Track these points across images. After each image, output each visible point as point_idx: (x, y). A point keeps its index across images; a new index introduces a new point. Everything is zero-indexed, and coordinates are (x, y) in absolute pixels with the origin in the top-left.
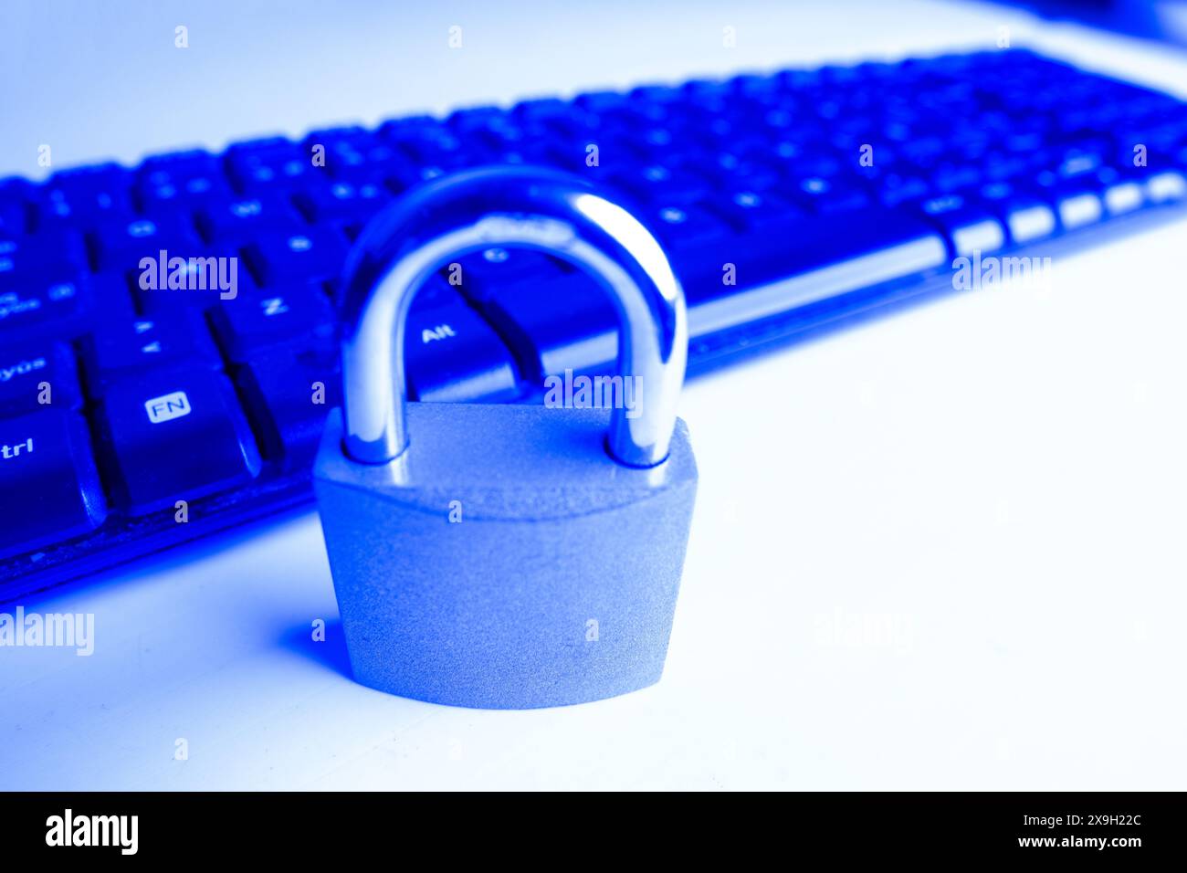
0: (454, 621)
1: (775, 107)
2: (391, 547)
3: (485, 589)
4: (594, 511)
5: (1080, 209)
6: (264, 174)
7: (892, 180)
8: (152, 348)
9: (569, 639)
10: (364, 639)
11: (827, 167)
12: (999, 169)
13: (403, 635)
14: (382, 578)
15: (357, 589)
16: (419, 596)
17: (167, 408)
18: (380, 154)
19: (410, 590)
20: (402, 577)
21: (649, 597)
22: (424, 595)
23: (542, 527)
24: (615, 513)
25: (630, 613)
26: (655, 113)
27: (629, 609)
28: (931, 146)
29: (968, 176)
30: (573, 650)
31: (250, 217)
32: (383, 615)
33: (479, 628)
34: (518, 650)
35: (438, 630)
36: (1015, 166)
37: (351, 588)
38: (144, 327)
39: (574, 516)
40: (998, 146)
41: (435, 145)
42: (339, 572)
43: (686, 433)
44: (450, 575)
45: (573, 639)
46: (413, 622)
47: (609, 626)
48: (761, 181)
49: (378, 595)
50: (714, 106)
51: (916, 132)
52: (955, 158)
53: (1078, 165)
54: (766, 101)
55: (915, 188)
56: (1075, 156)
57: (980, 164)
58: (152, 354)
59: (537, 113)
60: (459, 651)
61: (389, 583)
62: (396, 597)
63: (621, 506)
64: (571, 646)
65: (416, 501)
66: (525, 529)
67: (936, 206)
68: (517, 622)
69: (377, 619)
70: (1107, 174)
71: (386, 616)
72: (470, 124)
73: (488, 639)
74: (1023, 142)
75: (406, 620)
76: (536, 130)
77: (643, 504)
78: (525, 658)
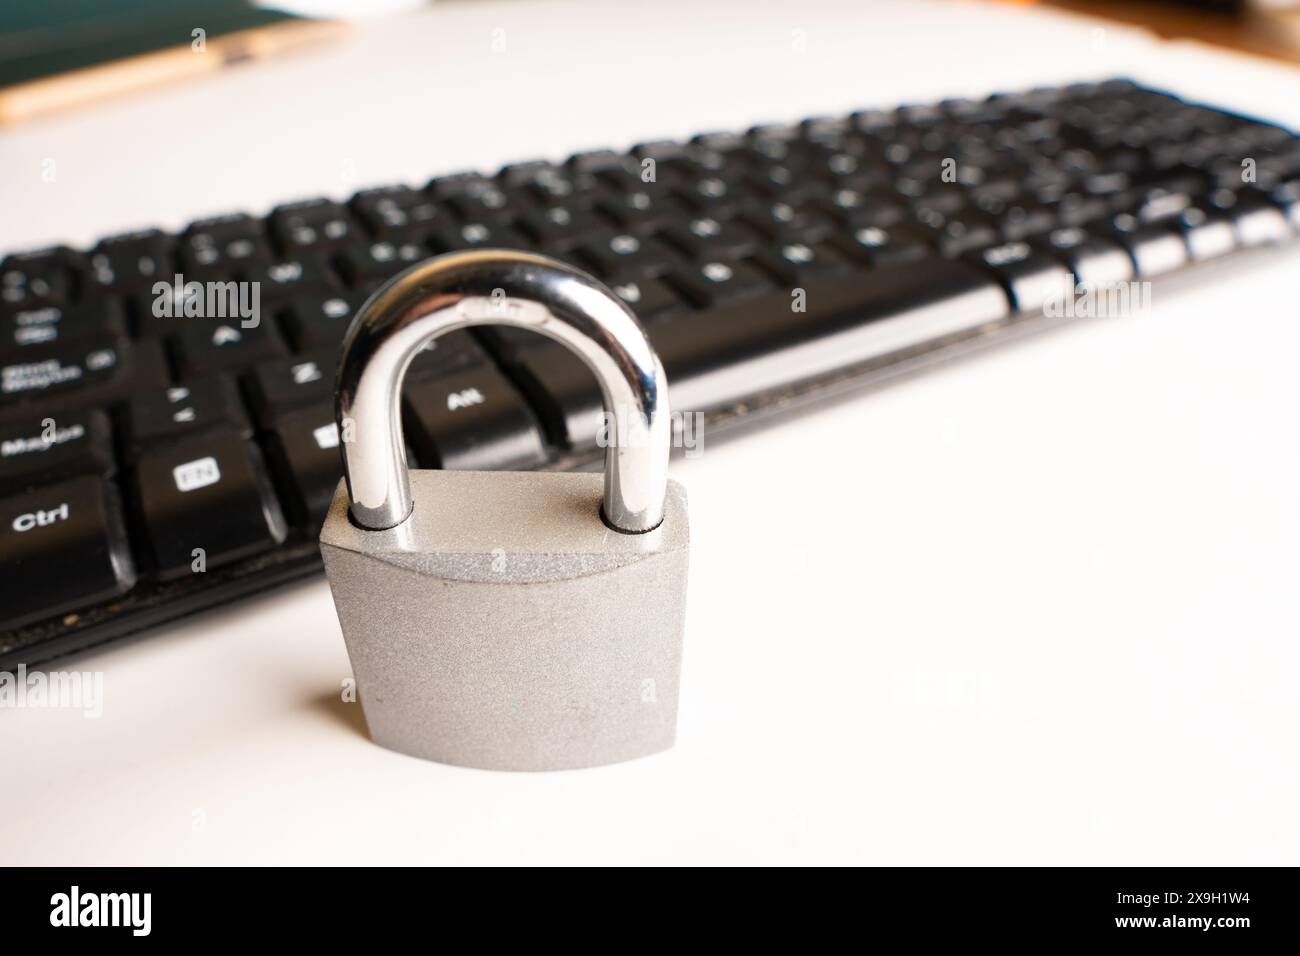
0: (461, 682)
1: (842, 152)
2: (395, 610)
3: (486, 650)
4: (584, 575)
5: (1159, 254)
6: (305, 236)
7: (956, 229)
8: (185, 416)
9: (573, 702)
10: (378, 700)
11: (889, 215)
12: (1075, 212)
13: (412, 696)
14: (389, 639)
15: (368, 650)
16: (425, 657)
17: (197, 475)
18: (424, 212)
19: (416, 651)
20: (407, 638)
21: (651, 661)
22: (429, 657)
23: (535, 590)
24: (606, 577)
25: (633, 676)
26: (712, 162)
27: (632, 672)
28: (1006, 189)
29: (1039, 222)
30: (579, 713)
31: (290, 282)
32: (393, 675)
33: (485, 689)
34: (524, 711)
35: (446, 691)
36: (1094, 210)
37: (362, 650)
38: (178, 394)
39: (565, 579)
40: (1078, 188)
41: (480, 203)
42: (350, 634)
43: (684, 499)
44: (452, 637)
45: (578, 702)
46: (422, 683)
47: (613, 689)
48: (817, 232)
49: (387, 656)
50: (776, 152)
51: (990, 175)
52: (1030, 202)
53: (1162, 205)
54: (833, 145)
55: (981, 236)
56: (1160, 196)
57: (1054, 208)
58: (185, 424)
59: (590, 165)
60: (467, 712)
61: (396, 644)
62: (403, 658)
63: (610, 570)
64: (576, 708)
65: (414, 565)
66: (519, 591)
67: (998, 257)
68: (520, 684)
69: (388, 680)
70: (1193, 216)
71: (396, 677)
72: (519, 179)
73: (494, 701)
74: (1106, 183)
75: (414, 682)
76: (586, 183)
77: (634, 568)
78: (532, 720)
